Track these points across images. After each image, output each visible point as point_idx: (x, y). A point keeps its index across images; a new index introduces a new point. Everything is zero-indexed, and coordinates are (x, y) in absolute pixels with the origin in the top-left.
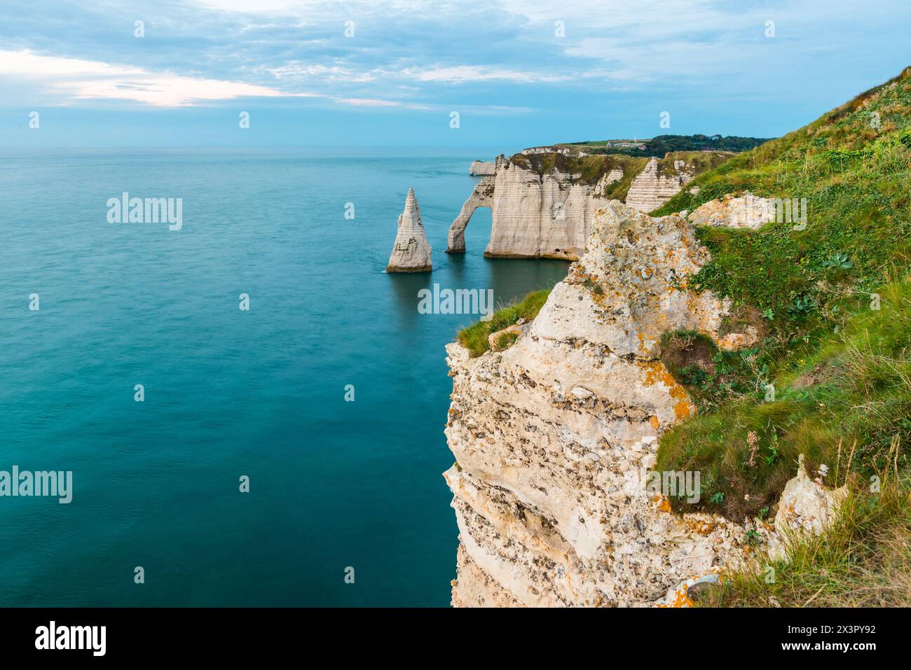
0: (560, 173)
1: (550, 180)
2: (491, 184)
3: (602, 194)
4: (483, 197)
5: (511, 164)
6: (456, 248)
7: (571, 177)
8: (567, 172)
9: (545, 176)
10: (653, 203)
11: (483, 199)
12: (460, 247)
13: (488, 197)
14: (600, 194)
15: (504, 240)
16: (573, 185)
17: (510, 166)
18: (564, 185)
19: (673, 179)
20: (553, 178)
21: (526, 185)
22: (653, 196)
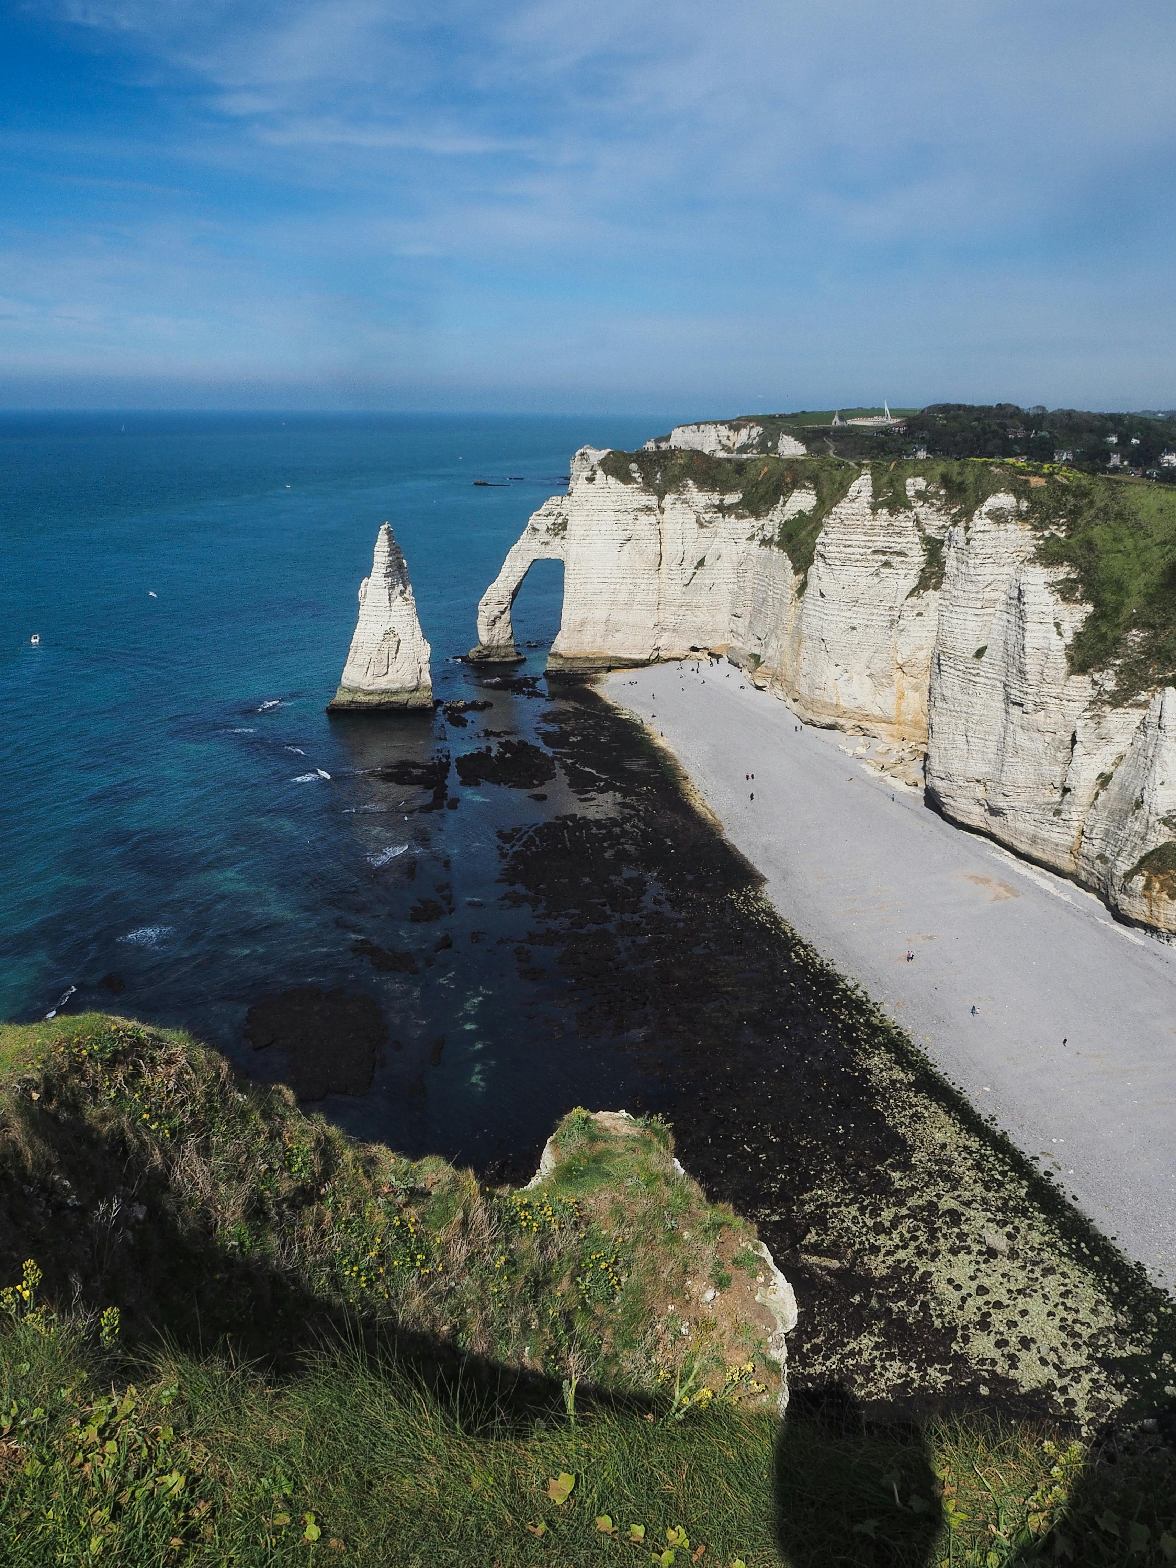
0: (700, 491)
1: (678, 506)
2: (564, 512)
3: (776, 538)
4: (546, 538)
5: (600, 473)
6: (495, 643)
7: (722, 500)
8: (713, 490)
9: (669, 498)
10: (863, 564)
11: (547, 544)
12: (502, 642)
13: (558, 539)
14: (771, 539)
15: (587, 627)
16: (724, 517)
17: (597, 477)
18: (707, 517)
19: (901, 517)
20: (684, 502)
21: (632, 516)
22: (862, 551)
